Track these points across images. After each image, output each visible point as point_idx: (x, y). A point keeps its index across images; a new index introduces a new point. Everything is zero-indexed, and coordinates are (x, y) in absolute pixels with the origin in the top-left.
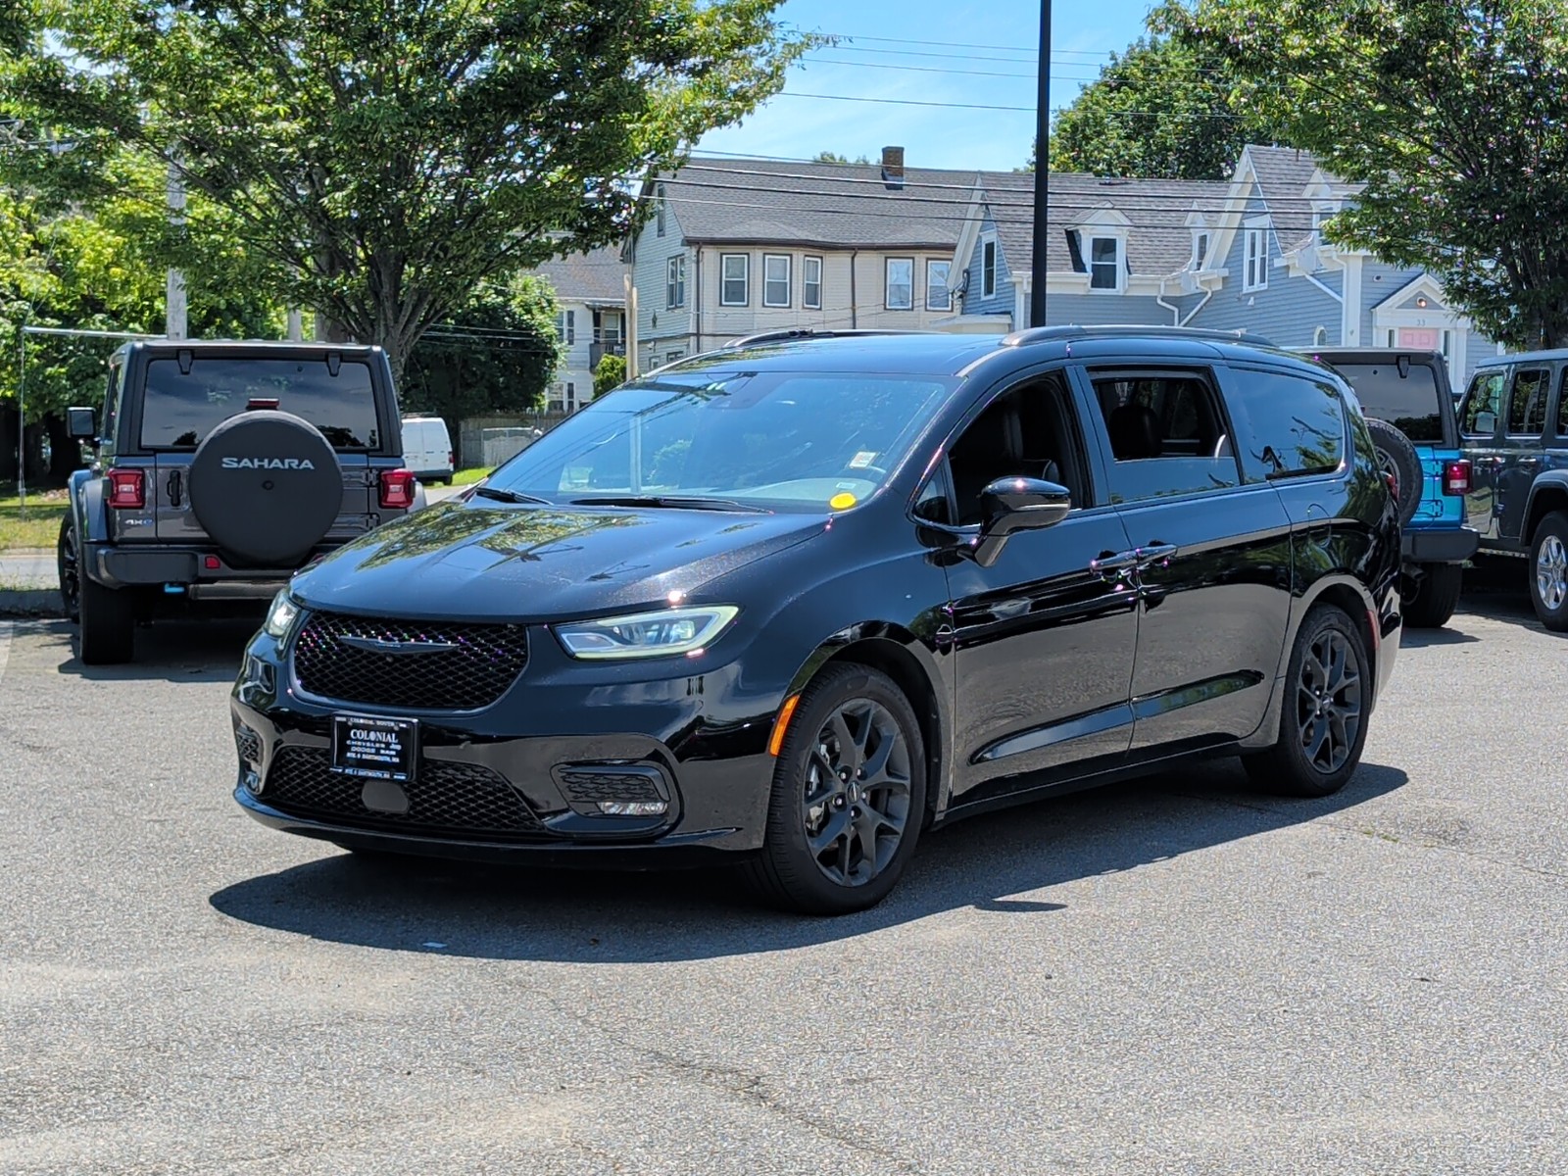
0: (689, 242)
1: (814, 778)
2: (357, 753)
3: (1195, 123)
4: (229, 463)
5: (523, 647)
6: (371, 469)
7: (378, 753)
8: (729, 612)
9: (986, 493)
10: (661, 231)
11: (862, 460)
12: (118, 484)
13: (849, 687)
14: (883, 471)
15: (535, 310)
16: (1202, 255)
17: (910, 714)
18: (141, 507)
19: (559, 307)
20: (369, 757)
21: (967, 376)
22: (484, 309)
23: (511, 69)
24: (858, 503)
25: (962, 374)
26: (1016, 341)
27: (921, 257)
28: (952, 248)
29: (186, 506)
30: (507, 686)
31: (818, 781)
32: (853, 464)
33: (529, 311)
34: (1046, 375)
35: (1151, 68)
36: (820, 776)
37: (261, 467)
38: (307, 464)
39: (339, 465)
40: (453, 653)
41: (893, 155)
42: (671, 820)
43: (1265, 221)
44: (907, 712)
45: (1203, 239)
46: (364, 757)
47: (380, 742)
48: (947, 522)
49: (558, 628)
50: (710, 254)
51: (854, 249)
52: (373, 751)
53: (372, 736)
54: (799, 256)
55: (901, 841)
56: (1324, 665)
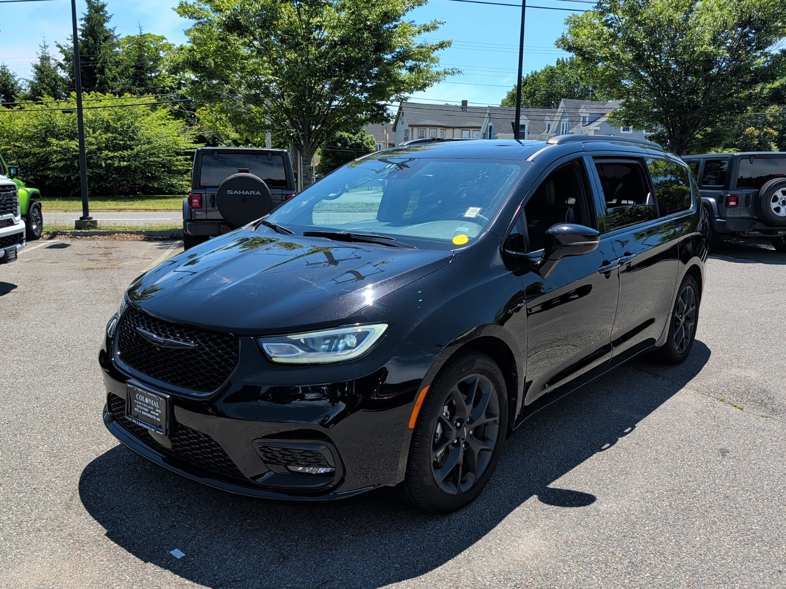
0: (410, 126)
1: (439, 430)
2: (140, 409)
3: (546, 94)
4: (230, 192)
5: (236, 351)
6: (283, 195)
7: (149, 412)
8: (383, 327)
9: (548, 234)
10: (403, 123)
11: (472, 212)
12: (192, 199)
13: (464, 370)
14: (487, 219)
15: (370, 144)
16: (549, 129)
17: (500, 378)
18: (201, 208)
19: (376, 143)
20: (145, 414)
21: (532, 160)
22: (357, 144)
23: (345, 56)
24: (471, 240)
25: (530, 159)
26: (556, 142)
27: (471, 130)
28: (480, 128)
29: (217, 208)
30: (225, 379)
31: (441, 432)
32: (467, 215)
33: (368, 145)
34: (573, 161)
35: (534, 79)
36: (443, 428)
37: (242, 194)
38: (258, 193)
39: (270, 193)
40: (193, 351)
41: (465, 103)
42: (337, 479)
43: (567, 119)
44: (499, 377)
45: (549, 125)
46: (143, 413)
47: (151, 406)
48: (523, 251)
49: (261, 340)
50: (415, 129)
51: (454, 128)
52: (147, 410)
53: (147, 400)
54: (439, 130)
55: (493, 454)
56: (685, 303)
